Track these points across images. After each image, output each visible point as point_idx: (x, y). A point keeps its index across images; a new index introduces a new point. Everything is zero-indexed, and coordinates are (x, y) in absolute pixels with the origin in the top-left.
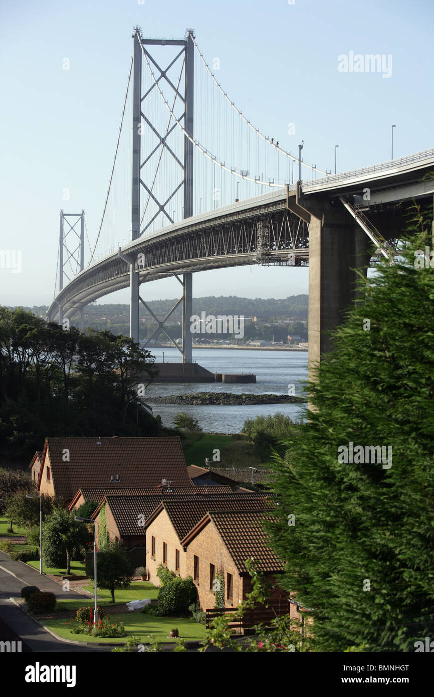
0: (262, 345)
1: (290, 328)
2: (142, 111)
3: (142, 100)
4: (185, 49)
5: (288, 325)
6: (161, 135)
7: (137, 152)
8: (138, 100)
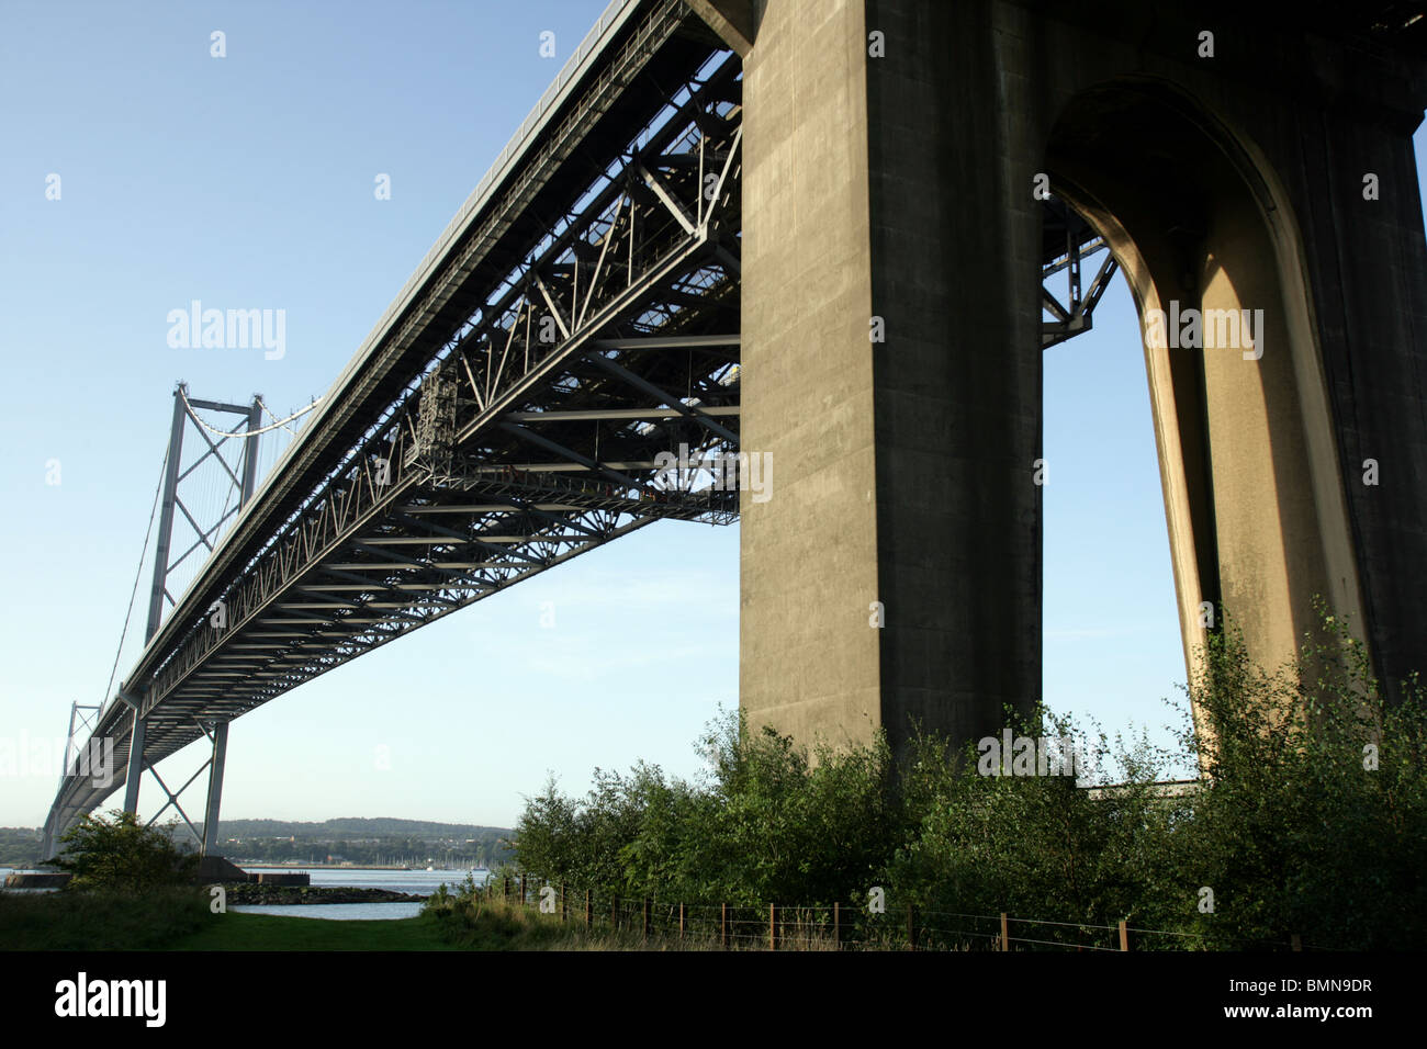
0: (300, 864)
1: (332, 848)
2: (177, 494)
3: (179, 480)
4: (248, 420)
5: (329, 844)
6: (201, 529)
7: (163, 549)
8: (172, 478)
